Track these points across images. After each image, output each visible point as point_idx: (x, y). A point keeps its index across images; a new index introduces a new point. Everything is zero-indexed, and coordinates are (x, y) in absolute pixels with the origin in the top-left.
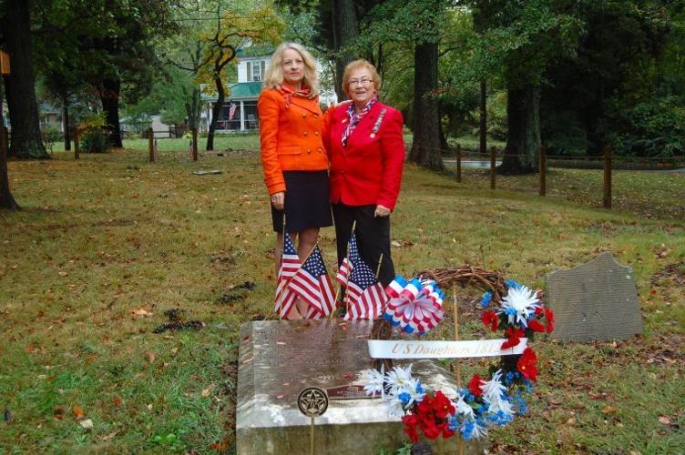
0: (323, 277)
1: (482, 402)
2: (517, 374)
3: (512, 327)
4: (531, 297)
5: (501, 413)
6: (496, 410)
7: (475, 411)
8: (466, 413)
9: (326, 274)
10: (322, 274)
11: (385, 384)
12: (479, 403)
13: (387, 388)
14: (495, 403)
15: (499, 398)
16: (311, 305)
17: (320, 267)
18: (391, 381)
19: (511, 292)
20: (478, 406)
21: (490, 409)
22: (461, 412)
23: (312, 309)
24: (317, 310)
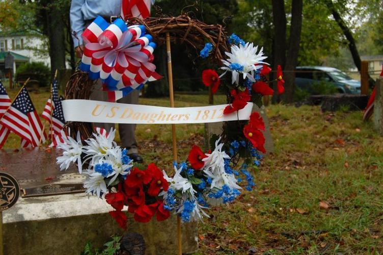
0: (32, 114)
1: (203, 176)
2: (243, 142)
3: (237, 89)
4: (257, 53)
5: (226, 189)
6: (220, 186)
7: (195, 187)
8: (184, 190)
9: (34, 111)
10: (30, 111)
11: (83, 155)
12: (199, 177)
13: (86, 160)
14: (218, 178)
15: (223, 170)
16: (23, 137)
17: (27, 101)
18: (90, 150)
19: (234, 48)
20: (199, 182)
21: (213, 185)
22: (179, 188)
23: (24, 141)
24: (28, 142)
